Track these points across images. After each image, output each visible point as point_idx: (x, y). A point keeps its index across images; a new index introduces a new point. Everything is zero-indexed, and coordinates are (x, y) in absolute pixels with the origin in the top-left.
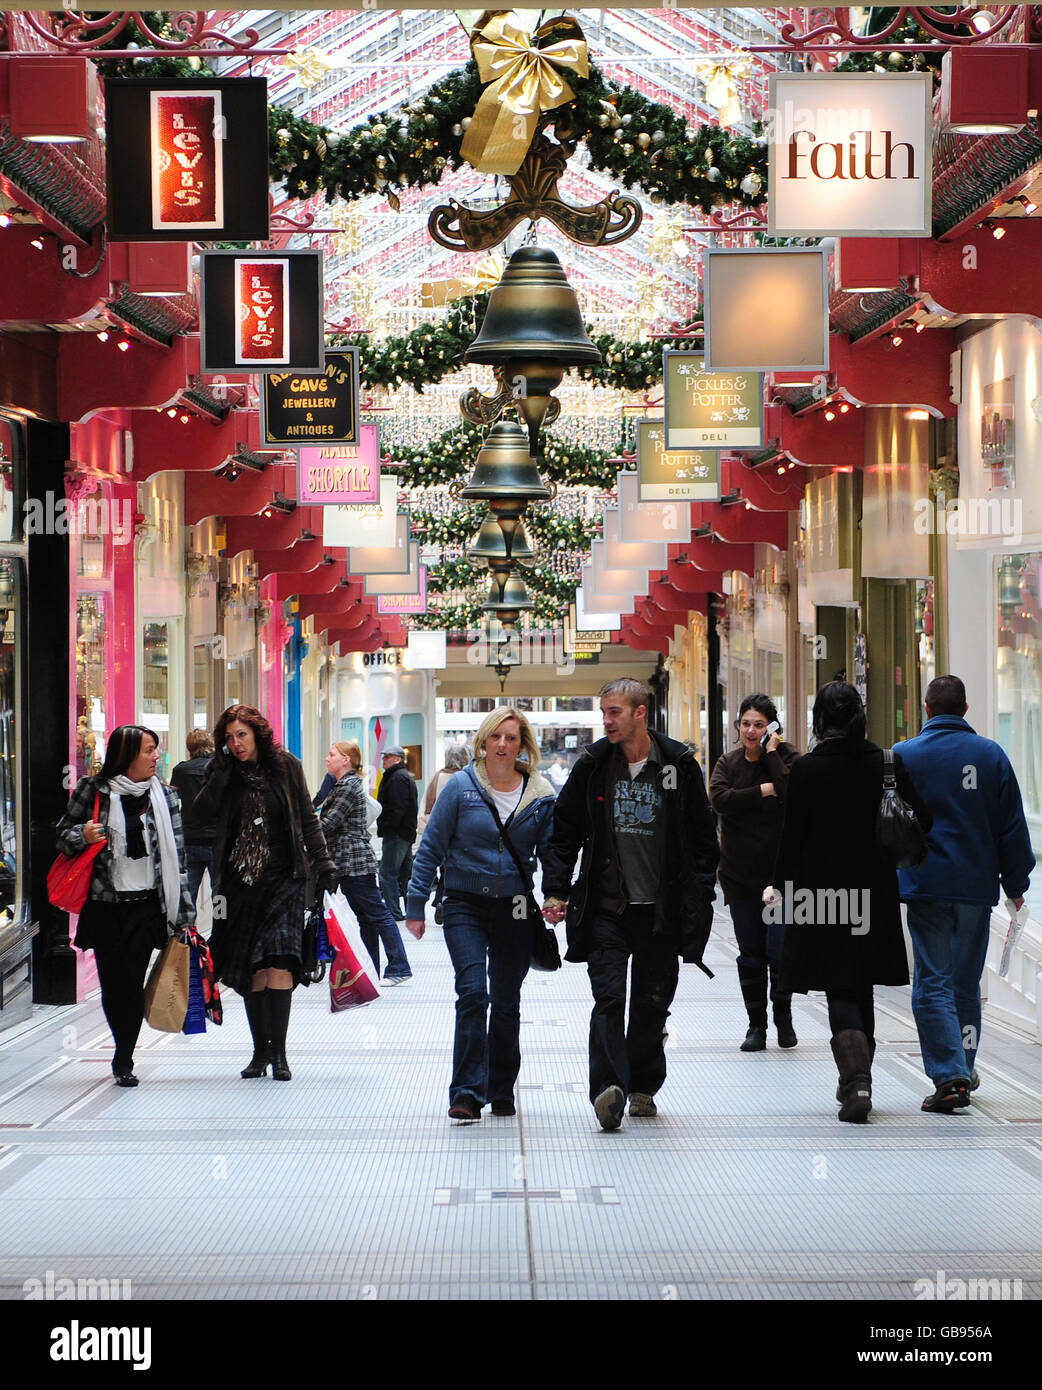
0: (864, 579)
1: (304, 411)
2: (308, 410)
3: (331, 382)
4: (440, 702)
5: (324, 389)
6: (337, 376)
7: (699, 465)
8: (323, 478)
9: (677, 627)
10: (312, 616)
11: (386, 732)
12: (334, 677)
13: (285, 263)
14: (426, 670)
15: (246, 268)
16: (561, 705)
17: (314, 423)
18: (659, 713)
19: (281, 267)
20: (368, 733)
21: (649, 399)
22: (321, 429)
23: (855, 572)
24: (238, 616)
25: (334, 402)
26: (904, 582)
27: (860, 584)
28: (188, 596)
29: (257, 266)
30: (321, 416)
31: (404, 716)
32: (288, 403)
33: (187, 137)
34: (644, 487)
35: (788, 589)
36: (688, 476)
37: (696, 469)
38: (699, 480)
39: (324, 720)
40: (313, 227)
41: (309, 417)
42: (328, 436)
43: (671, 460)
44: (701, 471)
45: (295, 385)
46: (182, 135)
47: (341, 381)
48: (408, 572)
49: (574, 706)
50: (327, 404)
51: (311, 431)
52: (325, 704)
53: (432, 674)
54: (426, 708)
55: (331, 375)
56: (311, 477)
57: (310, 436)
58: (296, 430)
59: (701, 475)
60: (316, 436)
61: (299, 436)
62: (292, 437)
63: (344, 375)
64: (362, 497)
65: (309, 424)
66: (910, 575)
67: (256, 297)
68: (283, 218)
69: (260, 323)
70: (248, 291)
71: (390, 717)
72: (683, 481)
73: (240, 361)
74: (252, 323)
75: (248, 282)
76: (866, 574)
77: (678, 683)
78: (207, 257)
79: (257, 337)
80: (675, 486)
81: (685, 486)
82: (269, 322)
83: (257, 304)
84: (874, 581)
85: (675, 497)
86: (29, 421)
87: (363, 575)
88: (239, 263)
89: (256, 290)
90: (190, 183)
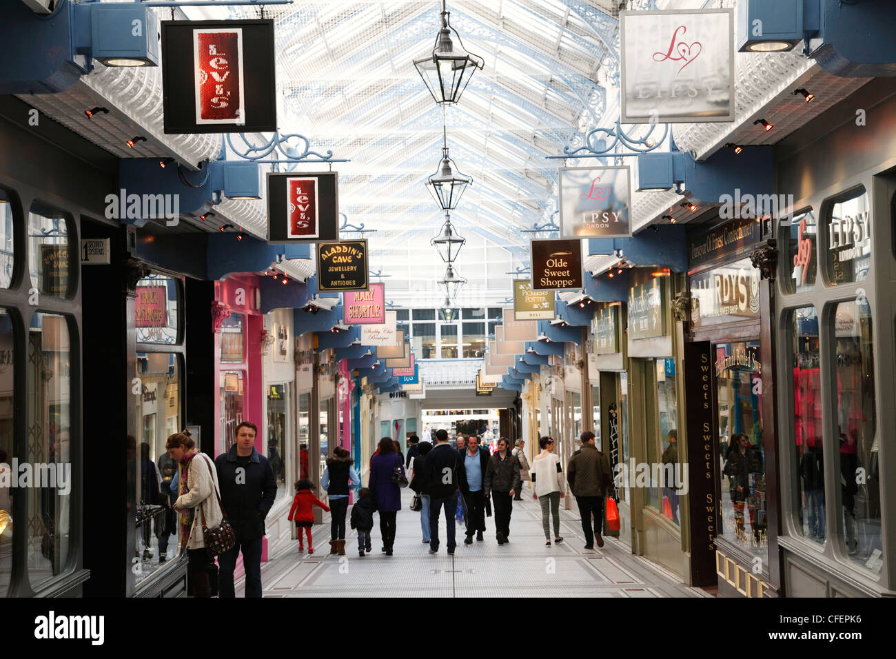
0: (629, 358)
1: (339, 273)
2: (342, 272)
3: (354, 257)
4: (424, 412)
5: (350, 261)
6: (357, 254)
7: (545, 302)
8: (357, 311)
10: (366, 378)
11: (400, 426)
12: (377, 404)
13: (316, 179)
14: (417, 399)
15: (293, 182)
16: (475, 413)
17: (345, 280)
19: (314, 182)
20: (392, 428)
21: (519, 269)
22: (349, 283)
23: (624, 355)
24: (325, 379)
25: (355, 268)
26: (652, 359)
27: (626, 360)
28: (296, 369)
29: (300, 181)
30: (349, 276)
31: (408, 419)
32: (331, 269)
33: (219, 61)
34: (517, 313)
35: (583, 365)
36: (539, 307)
37: (543, 304)
38: (544, 309)
39: (372, 422)
40: (333, 158)
41: (343, 276)
42: (352, 286)
43: (530, 299)
44: (546, 305)
45: (335, 259)
46: (216, 59)
47: (359, 257)
48: (404, 357)
49: (480, 412)
50: (352, 269)
51: (344, 283)
52: (373, 415)
54: (418, 414)
55: (354, 254)
56: (351, 311)
57: (343, 286)
58: (336, 283)
59: (546, 307)
60: (346, 286)
61: (337, 286)
62: (333, 287)
63: (361, 254)
64: (377, 320)
65: (342, 280)
66: (656, 356)
67: (299, 199)
68: (314, 154)
69: (302, 214)
70: (295, 196)
71: (402, 420)
72: (536, 310)
73: (290, 236)
74: (297, 214)
75: (294, 191)
76: (630, 355)
77: (526, 405)
78: (270, 176)
79: (300, 223)
80: (532, 313)
81: (538, 312)
82: (307, 213)
83: (300, 203)
84: (635, 359)
85: (532, 318)
86: (186, 278)
87: (386, 359)
88: (289, 180)
89: (299, 195)
90: (221, 92)
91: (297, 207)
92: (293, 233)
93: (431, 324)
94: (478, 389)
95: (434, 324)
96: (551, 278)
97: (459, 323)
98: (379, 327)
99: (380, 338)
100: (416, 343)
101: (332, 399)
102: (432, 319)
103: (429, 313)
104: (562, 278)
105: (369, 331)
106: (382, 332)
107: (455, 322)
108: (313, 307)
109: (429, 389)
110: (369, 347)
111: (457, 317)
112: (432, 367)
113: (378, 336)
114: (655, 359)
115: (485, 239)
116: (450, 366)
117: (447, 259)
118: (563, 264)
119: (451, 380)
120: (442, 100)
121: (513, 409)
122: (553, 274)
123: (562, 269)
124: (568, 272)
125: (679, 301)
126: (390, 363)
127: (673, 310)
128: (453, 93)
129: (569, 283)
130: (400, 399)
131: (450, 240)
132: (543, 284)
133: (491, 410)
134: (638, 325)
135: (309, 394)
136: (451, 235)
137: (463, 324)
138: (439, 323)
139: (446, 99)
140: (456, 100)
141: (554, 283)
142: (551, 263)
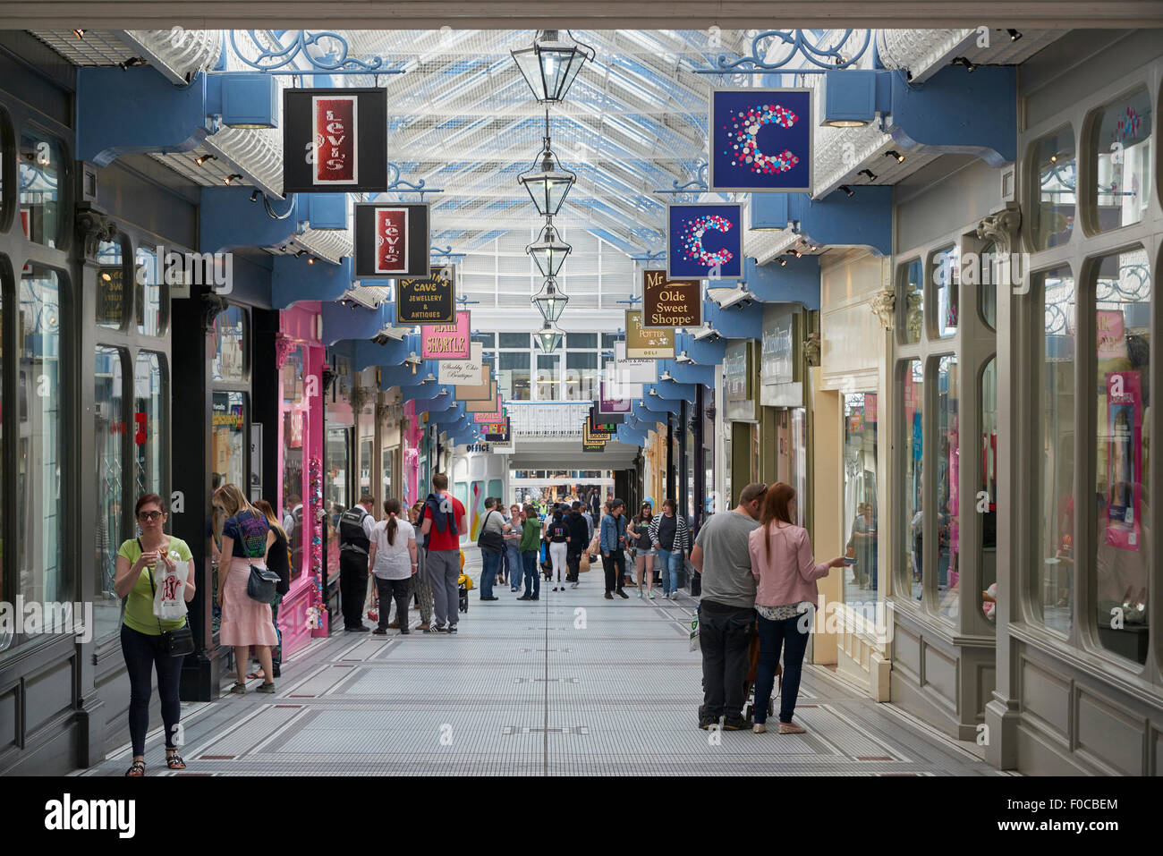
0: (761, 407)
1: (422, 303)
2: (425, 302)
3: (439, 284)
4: (513, 473)
5: (434, 290)
6: (442, 282)
7: (663, 337)
8: (436, 344)
9: (649, 431)
10: (436, 424)
11: (480, 490)
12: (450, 459)
13: (406, 210)
14: (504, 455)
15: (382, 213)
16: (583, 475)
17: (428, 311)
18: (639, 481)
19: (404, 213)
20: (470, 491)
21: (633, 297)
22: (432, 314)
23: (756, 404)
24: (389, 425)
25: (440, 297)
27: (759, 409)
28: (358, 413)
29: (389, 212)
30: (432, 306)
31: (491, 481)
32: (412, 299)
33: (335, 126)
34: (629, 350)
36: (657, 345)
37: (661, 341)
38: (663, 346)
40: (425, 188)
41: (425, 307)
42: (436, 318)
43: (646, 334)
44: (664, 341)
45: (417, 287)
46: (332, 124)
47: (445, 285)
48: (490, 399)
49: (590, 475)
50: (436, 299)
51: (426, 315)
53: (507, 457)
54: (504, 476)
55: (439, 280)
56: (429, 344)
57: (426, 319)
58: (417, 315)
59: (664, 343)
60: (430, 318)
61: (419, 318)
62: (414, 319)
63: (446, 281)
64: (460, 355)
65: (425, 311)
66: (790, 405)
67: (388, 232)
68: (405, 182)
69: (390, 248)
70: (384, 228)
71: (482, 482)
72: (653, 347)
73: (377, 271)
74: (385, 247)
75: (383, 221)
76: (763, 403)
77: (649, 463)
78: (358, 206)
79: (388, 257)
80: (647, 350)
81: (654, 350)
82: (396, 247)
83: (388, 236)
84: (768, 408)
85: (648, 356)
86: (254, 308)
87: (466, 401)
88: (377, 210)
89: (388, 227)
90: (337, 155)
91: (385, 240)
92: (380, 268)
93: (524, 353)
94: (586, 442)
95: (529, 353)
96: (665, 314)
97: (562, 353)
98: (462, 363)
99: (463, 376)
100: (505, 379)
101: (396, 450)
102: (525, 347)
103: (522, 339)
104: (678, 314)
105: (449, 367)
106: (464, 367)
107: (556, 352)
108: (382, 336)
109: (521, 440)
110: (445, 386)
111: (559, 345)
112: (524, 411)
113: (460, 373)
114: (790, 409)
115: (600, 239)
116: (550, 411)
117: (546, 273)
118: (680, 297)
119: (550, 429)
120: (544, 97)
121: (633, 470)
122: (668, 309)
123: (678, 303)
124: (685, 307)
125: (810, 344)
126: (471, 406)
127: (804, 353)
128: (558, 89)
129: (686, 320)
130: (480, 453)
131: (551, 248)
132: (655, 321)
133: (604, 472)
134: (770, 369)
135: (371, 442)
136: (553, 240)
137: (568, 353)
138: (534, 354)
139: (549, 96)
140: (560, 98)
141: (669, 320)
142: (664, 296)
